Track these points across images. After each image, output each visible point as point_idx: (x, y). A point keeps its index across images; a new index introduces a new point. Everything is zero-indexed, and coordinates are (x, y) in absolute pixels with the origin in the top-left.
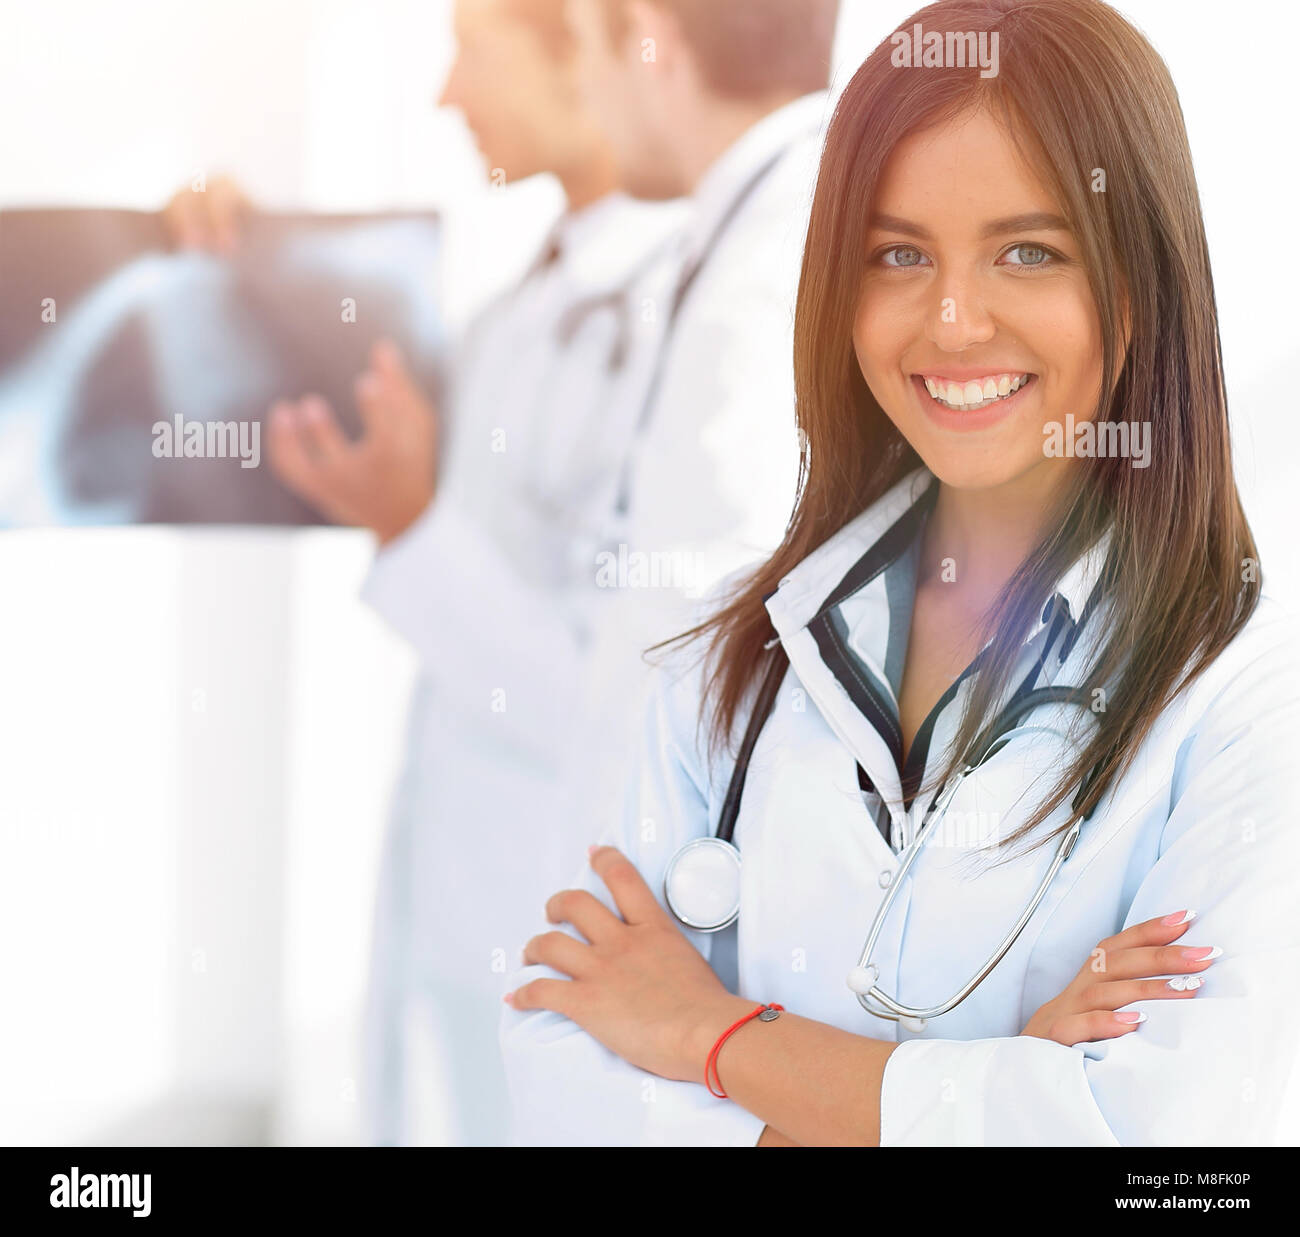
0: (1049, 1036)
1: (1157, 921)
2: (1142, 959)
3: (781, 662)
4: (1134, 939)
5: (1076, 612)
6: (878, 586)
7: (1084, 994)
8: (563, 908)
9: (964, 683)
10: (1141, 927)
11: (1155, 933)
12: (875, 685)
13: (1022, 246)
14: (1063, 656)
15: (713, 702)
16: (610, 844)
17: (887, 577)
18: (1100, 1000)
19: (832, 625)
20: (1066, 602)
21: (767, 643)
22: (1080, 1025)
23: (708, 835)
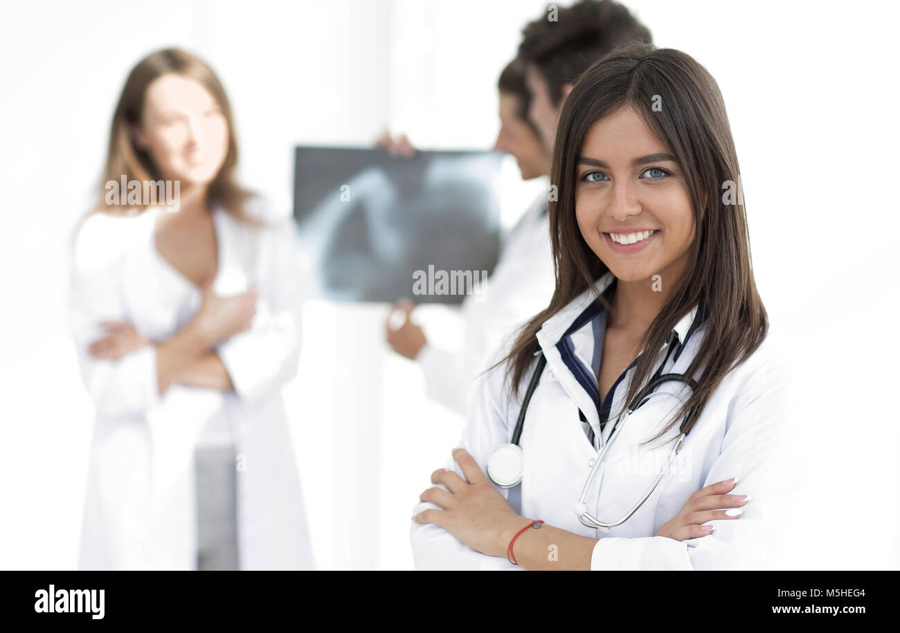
0: (670, 537)
1: (721, 483)
2: (713, 500)
3: (543, 361)
4: (709, 491)
5: (682, 338)
6: (588, 327)
7: (687, 517)
8: (439, 477)
9: (629, 371)
10: (713, 485)
11: (718, 489)
12: (587, 373)
13: (651, 169)
14: (675, 360)
15: (510, 380)
16: (461, 447)
17: (592, 323)
18: (694, 520)
19: (567, 345)
20: (677, 334)
21: (535, 352)
22: (685, 531)
23: (507, 442)
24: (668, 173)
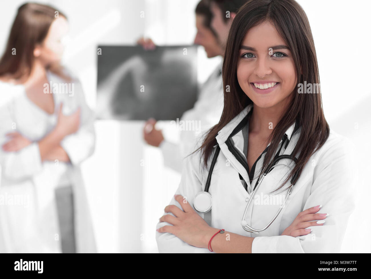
0: (290, 235)
1: (313, 208)
2: (310, 217)
3: (219, 149)
4: (307, 212)
5: (289, 137)
6: (240, 133)
7: (297, 225)
8: (168, 209)
9: (263, 155)
10: (309, 209)
11: (312, 211)
12: (241, 155)
14: (286, 148)
15: (202, 160)
16: (179, 194)
17: (242, 131)
18: (301, 226)
19: (231, 142)
20: (287, 135)
21: (214, 146)
22: (298, 232)
23: (202, 191)
24: (285, 55)
